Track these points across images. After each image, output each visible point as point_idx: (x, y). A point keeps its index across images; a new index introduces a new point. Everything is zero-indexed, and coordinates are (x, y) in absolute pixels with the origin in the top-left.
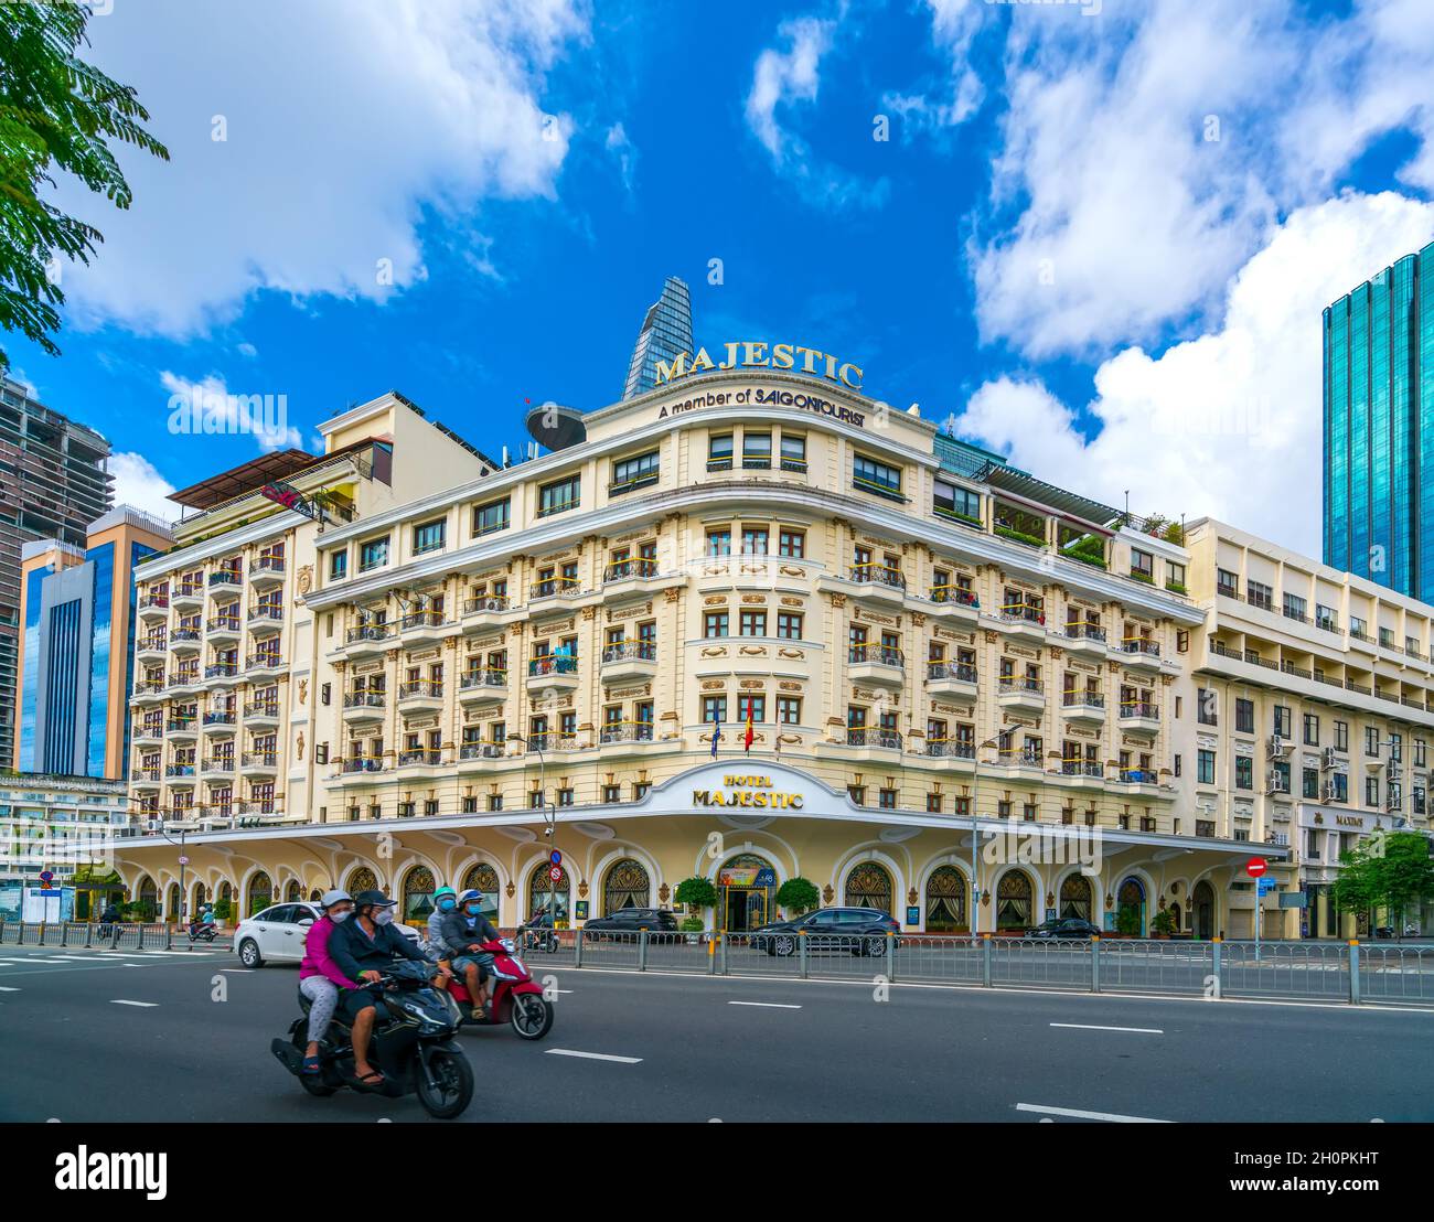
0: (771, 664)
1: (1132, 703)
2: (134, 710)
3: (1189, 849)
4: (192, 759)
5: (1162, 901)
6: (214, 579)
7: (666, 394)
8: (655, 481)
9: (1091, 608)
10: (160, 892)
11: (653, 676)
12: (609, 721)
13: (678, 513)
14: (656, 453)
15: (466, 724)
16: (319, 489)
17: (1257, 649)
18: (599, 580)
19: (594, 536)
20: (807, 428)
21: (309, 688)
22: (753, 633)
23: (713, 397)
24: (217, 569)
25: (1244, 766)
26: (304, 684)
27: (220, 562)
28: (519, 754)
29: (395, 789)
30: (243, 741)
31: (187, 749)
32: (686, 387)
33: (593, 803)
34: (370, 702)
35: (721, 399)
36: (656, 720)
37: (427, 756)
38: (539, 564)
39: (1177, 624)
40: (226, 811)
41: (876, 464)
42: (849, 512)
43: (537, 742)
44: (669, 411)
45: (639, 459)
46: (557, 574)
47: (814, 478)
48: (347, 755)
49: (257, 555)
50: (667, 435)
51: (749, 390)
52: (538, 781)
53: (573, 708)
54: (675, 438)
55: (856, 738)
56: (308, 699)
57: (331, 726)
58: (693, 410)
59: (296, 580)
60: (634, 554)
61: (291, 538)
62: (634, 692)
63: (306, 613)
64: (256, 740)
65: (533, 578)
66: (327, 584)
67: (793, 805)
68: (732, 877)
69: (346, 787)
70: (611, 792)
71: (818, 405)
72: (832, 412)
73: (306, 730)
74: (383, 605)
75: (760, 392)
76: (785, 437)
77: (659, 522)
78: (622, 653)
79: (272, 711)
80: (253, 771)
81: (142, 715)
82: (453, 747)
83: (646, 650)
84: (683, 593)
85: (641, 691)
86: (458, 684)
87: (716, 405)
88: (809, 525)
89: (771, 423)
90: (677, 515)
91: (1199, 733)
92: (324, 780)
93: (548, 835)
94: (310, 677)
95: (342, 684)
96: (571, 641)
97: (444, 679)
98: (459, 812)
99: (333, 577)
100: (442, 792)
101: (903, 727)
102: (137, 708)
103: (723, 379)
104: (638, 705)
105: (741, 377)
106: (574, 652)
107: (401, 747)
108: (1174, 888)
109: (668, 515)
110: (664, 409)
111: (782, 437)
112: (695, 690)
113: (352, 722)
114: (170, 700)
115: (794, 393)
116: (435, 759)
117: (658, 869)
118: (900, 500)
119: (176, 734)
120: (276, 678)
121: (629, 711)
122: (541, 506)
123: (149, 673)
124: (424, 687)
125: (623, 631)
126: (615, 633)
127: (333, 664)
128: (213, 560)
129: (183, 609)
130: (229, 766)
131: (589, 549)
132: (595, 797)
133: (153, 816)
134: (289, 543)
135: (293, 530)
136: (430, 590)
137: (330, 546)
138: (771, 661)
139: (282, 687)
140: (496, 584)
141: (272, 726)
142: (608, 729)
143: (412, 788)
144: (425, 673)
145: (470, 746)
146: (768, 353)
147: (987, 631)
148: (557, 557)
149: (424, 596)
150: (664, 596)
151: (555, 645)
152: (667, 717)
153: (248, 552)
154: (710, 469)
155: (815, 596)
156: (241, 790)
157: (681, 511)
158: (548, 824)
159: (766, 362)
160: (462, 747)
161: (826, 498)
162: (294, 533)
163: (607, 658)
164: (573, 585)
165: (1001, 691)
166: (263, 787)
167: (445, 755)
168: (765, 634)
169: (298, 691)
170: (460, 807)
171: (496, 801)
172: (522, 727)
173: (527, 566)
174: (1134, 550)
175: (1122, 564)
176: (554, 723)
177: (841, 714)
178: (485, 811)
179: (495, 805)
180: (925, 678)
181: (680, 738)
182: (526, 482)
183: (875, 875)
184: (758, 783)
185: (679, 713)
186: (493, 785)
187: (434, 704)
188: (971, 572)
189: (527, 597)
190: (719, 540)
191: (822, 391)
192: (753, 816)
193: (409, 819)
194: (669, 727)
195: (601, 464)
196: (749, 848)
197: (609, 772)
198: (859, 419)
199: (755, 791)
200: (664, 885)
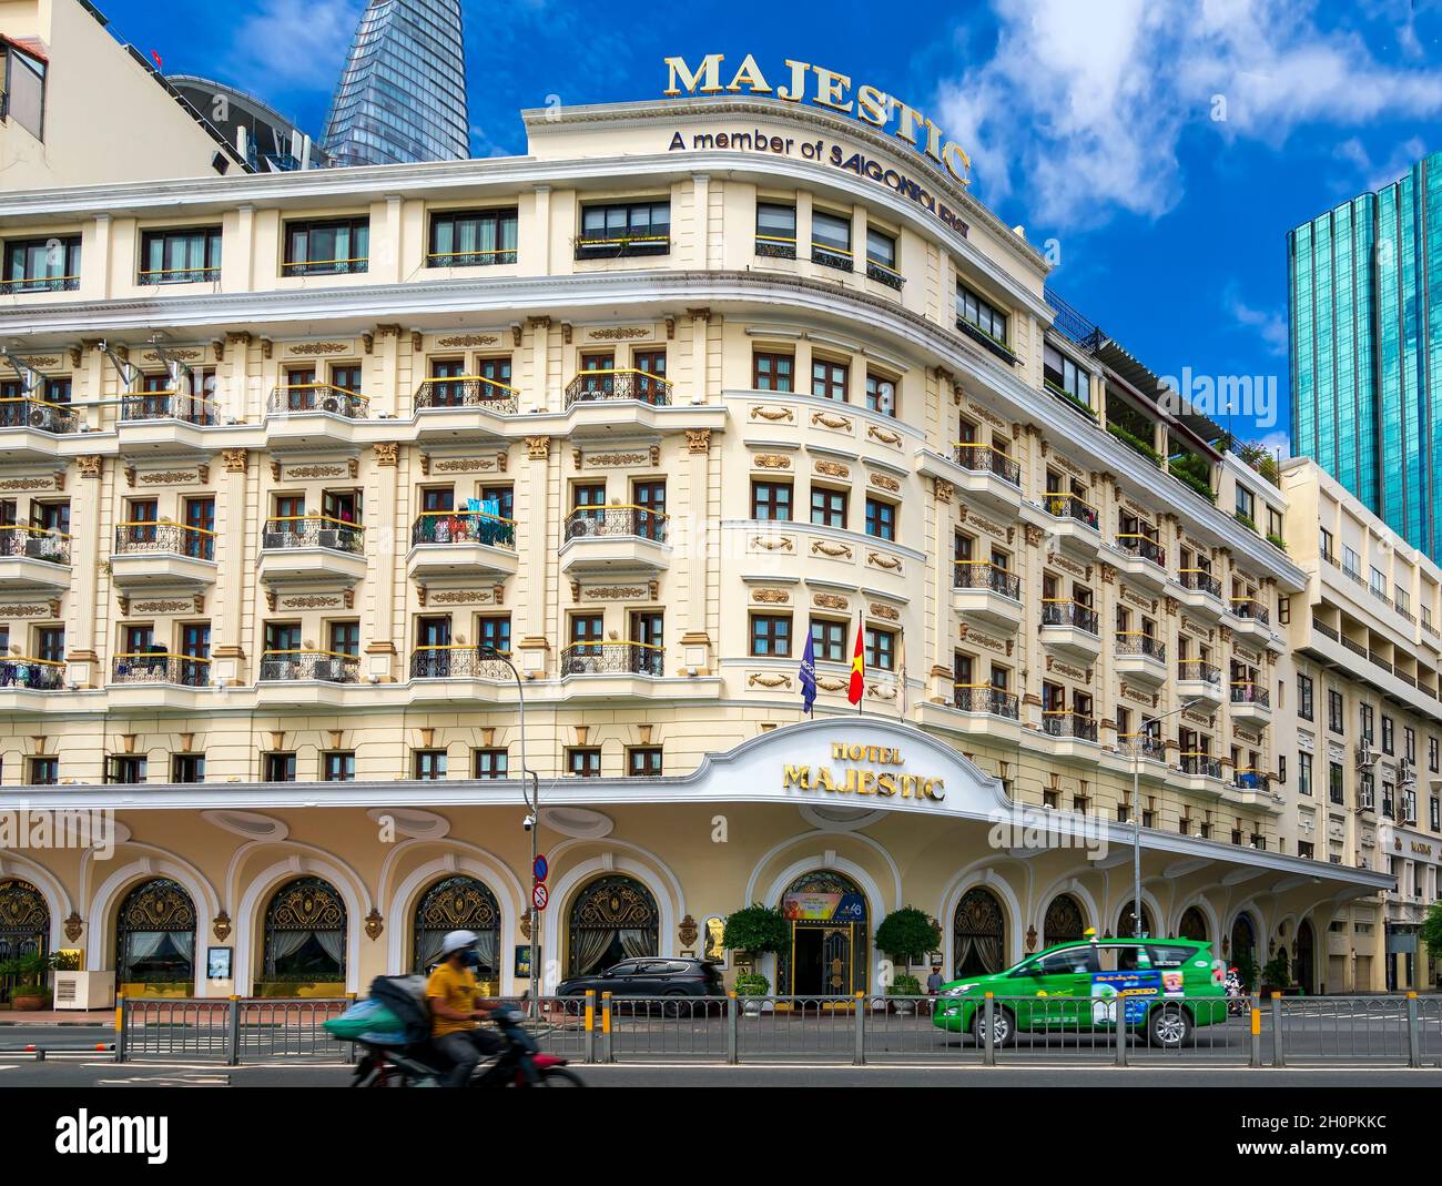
0: (856, 573)
7: (684, 113)
8: (664, 250)
11: (664, 570)
12: (574, 637)
13: (707, 310)
14: (664, 203)
15: (270, 616)
18: (559, 395)
19: (547, 318)
20: (901, 222)
22: (828, 521)
23: (764, 138)
28: (391, 681)
29: (98, 728)
32: (720, 110)
35: (777, 144)
36: (669, 644)
37: (174, 666)
38: (432, 347)
41: (979, 300)
42: (958, 362)
43: (430, 659)
44: (688, 142)
45: (629, 207)
46: (469, 372)
47: (913, 297)
50: (689, 178)
51: (820, 143)
52: (433, 730)
53: (505, 607)
54: (700, 190)
58: (730, 149)
60: (623, 363)
62: (628, 592)
65: (418, 375)
67: (931, 795)
68: (801, 906)
70: (581, 758)
71: (916, 194)
72: (931, 207)
74: (64, 366)
75: (837, 151)
76: (871, 230)
77: (670, 319)
78: (601, 525)
82: (241, 657)
83: (649, 523)
84: (716, 441)
85: (641, 592)
87: (769, 152)
88: (906, 371)
89: (855, 202)
96: (500, 493)
97: (218, 527)
98: (255, 780)
100: (211, 739)
103: (783, 115)
104: (634, 614)
105: (810, 119)
106: (506, 510)
107: (110, 647)
109: (690, 311)
110: (677, 135)
111: (868, 229)
112: (741, 600)
115: (884, 168)
116: (195, 674)
117: (677, 888)
121: (616, 622)
122: (432, 247)
124: (170, 537)
125: (602, 487)
126: (587, 491)
131: (538, 340)
132: (554, 764)
136: (185, 355)
138: (856, 568)
140: (336, 370)
142: (573, 651)
143: (137, 729)
144: (170, 509)
145: (276, 657)
146: (851, 95)
147: (1104, 565)
148: (467, 342)
149: (171, 365)
150: (682, 441)
151: (465, 493)
152: (691, 640)
155: (913, 478)
157: (714, 308)
159: (848, 107)
160: (264, 659)
161: (933, 335)
163: (572, 529)
164: (498, 394)
167: (220, 671)
168: (845, 526)
170: (257, 768)
171: (337, 762)
172: (399, 631)
173: (407, 347)
174: (1238, 484)
175: (1228, 500)
176: (464, 628)
177: (949, 662)
178: (313, 779)
179: (336, 769)
180: (1040, 622)
181: (715, 675)
182: (406, 199)
183: (986, 906)
184: (882, 759)
185: (713, 635)
186: (332, 732)
187: (192, 569)
188: (1085, 480)
189: (407, 403)
190: (772, 368)
191: (923, 175)
192: (875, 810)
193: (126, 786)
194: (697, 656)
195: (560, 198)
196: (831, 860)
197: (579, 723)
198: (961, 228)
199: (878, 771)
200: (688, 918)
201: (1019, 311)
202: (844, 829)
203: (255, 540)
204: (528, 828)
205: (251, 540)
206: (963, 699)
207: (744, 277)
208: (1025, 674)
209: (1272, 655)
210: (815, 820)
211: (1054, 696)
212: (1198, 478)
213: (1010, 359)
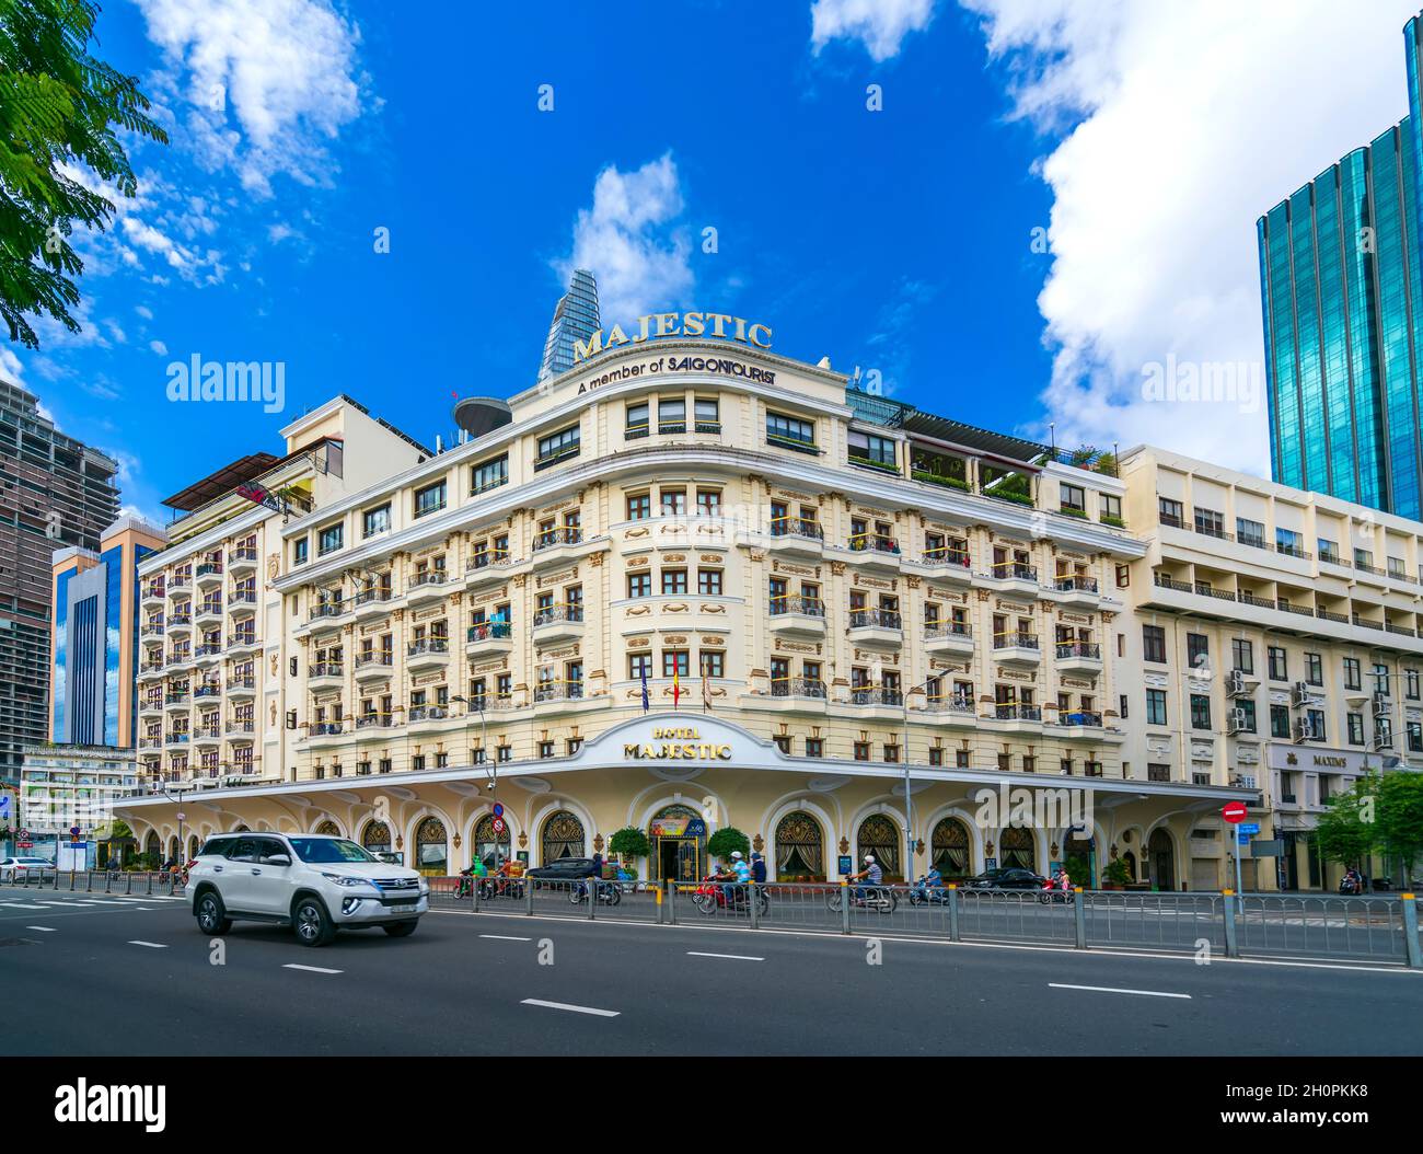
0: (693, 619)
1: (1069, 642)
2: (139, 687)
3: (1144, 795)
4: (186, 728)
5: (1114, 850)
6: (201, 570)
7: (584, 371)
8: (577, 453)
9: (1018, 547)
10: (163, 844)
11: (581, 637)
13: (599, 481)
14: (577, 426)
15: (413, 689)
16: (283, 486)
17: (1208, 579)
18: (529, 549)
19: (522, 508)
20: (719, 390)
21: (279, 662)
22: (675, 590)
23: (628, 369)
24: (202, 562)
25: (1200, 705)
26: (275, 658)
27: (205, 555)
28: (461, 715)
29: (353, 750)
30: (227, 710)
31: (182, 719)
32: (602, 362)
33: (530, 758)
34: (330, 673)
35: (635, 370)
36: (585, 679)
37: (380, 719)
38: (474, 538)
39: (1115, 558)
40: (214, 773)
41: (788, 419)
42: (764, 467)
43: (477, 703)
44: (587, 386)
45: (561, 434)
46: (490, 547)
47: (727, 439)
48: (312, 720)
49: (234, 547)
50: (587, 408)
51: (662, 360)
52: (479, 739)
53: (508, 669)
54: (594, 410)
55: (780, 688)
56: (279, 672)
57: (298, 694)
58: (609, 383)
59: (266, 567)
60: (560, 523)
61: (261, 530)
62: (564, 652)
63: (277, 597)
64: (237, 709)
65: (469, 552)
66: (292, 569)
67: (721, 757)
68: (662, 827)
69: (313, 749)
70: (546, 748)
71: (729, 367)
72: (743, 372)
73: (278, 698)
74: (338, 584)
75: (672, 361)
76: (698, 401)
77: (581, 492)
78: (552, 617)
79: (249, 683)
80: (235, 737)
81: (146, 690)
82: (403, 710)
83: (574, 613)
84: (606, 556)
85: (571, 651)
86: (406, 652)
87: (631, 377)
88: (725, 484)
89: (685, 388)
90: (598, 484)
91: (1146, 671)
92: (294, 743)
93: (490, 789)
94: (280, 651)
95: (306, 658)
96: (504, 609)
97: (393, 649)
98: (410, 769)
99: (297, 562)
100: (396, 751)
101: (827, 676)
102: (142, 684)
103: (637, 351)
104: (568, 664)
105: (654, 348)
106: (507, 618)
107: (358, 712)
108: (1127, 836)
109: (590, 485)
110: (582, 384)
111: (696, 401)
112: (620, 649)
113: (316, 690)
114: (168, 677)
115: (706, 358)
116: (387, 721)
117: (592, 818)
118: (815, 453)
119: (173, 706)
120: (252, 654)
121: (559, 671)
122: (474, 485)
123: (151, 654)
124: (376, 656)
125: (552, 596)
126: (544, 599)
127: (298, 639)
128: (199, 553)
129: (176, 597)
130: (215, 733)
131: (518, 521)
132: (532, 752)
133: (157, 778)
134: (259, 534)
135: (263, 523)
136: (379, 568)
137: (293, 535)
138: (691, 616)
139: (257, 661)
140: (436, 559)
141: (249, 696)
142: (540, 689)
143: (369, 749)
144: (377, 644)
145: (417, 709)
146: (679, 323)
147: (909, 577)
148: (489, 531)
149: (374, 574)
150: (588, 561)
151: (490, 612)
152: (595, 675)
153: (227, 545)
154: (628, 437)
155: (733, 551)
156: (226, 754)
157: (601, 479)
158: (490, 779)
159: (677, 332)
160: (411, 710)
161: (740, 456)
162: (264, 526)
163: (537, 622)
164: (504, 555)
165: (927, 637)
166: (244, 749)
167: (396, 717)
168: (686, 591)
169: (270, 665)
170: (411, 764)
171: (441, 758)
172: (464, 689)
173: (463, 541)
174: (1063, 485)
176: (491, 684)
178: (432, 767)
179: (441, 762)
180: (846, 626)
181: (609, 694)
182: (460, 464)
184: (686, 735)
185: (607, 672)
186: (439, 743)
187: (385, 670)
189: (464, 570)
190: (637, 505)
191: (734, 354)
193: (366, 776)
194: (598, 684)
195: (528, 440)
196: (679, 799)
197: (543, 728)
198: (769, 378)
199: (683, 743)
200: (598, 835)
201: (822, 416)
202: (681, 780)
207: (617, 456)
208: (834, 665)
211: (864, 676)
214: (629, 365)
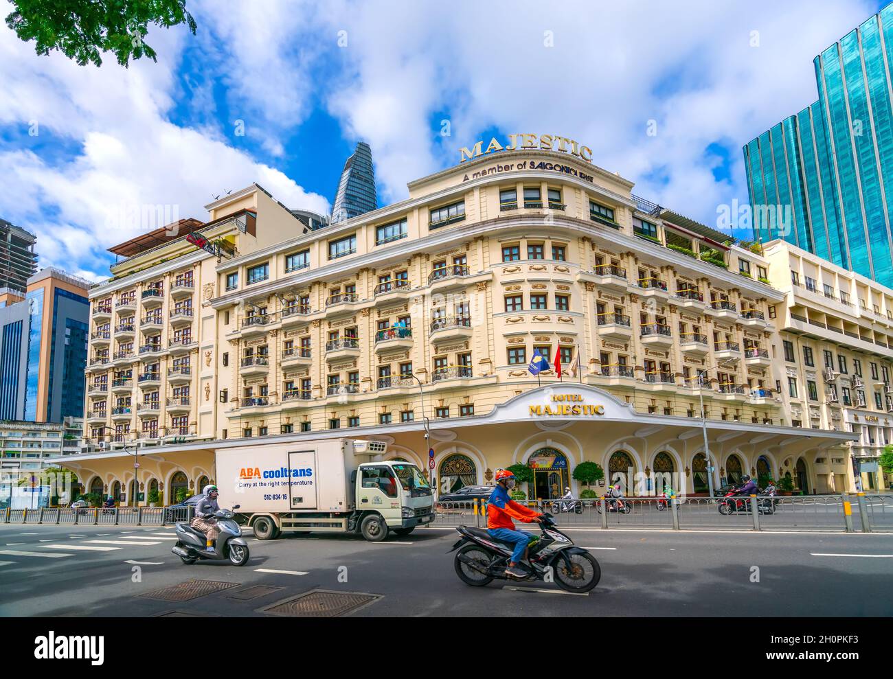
0: (554, 326)
1: (751, 349)
2: (87, 376)
4: (129, 404)
5: (781, 471)
6: (145, 294)
7: (468, 167)
8: (463, 219)
10: (106, 487)
11: (470, 337)
12: (436, 367)
14: (462, 202)
15: (329, 373)
16: (218, 238)
18: (425, 280)
19: (420, 253)
20: (562, 183)
21: (213, 356)
22: (539, 307)
23: (501, 167)
24: (146, 289)
26: (209, 354)
27: (149, 284)
28: (371, 390)
29: (278, 416)
30: (166, 391)
31: (125, 397)
32: (483, 162)
33: (428, 419)
34: (258, 362)
35: (507, 168)
36: (474, 365)
37: (300, 394)
38: (379, 273)
39: (768, 302)
40: (154, 434)
41: (600, 206)
43: (383, 382)
44: (471, 178)
45: (448, 207)
46: (392, 278)
47: (570, 212)
48: (241, 396)
49: (174, 279)
50: (471, 190)
51: (525, 162)
52: (386, 406)
53: (410, 359)
54: (477, 193)
56: (213, 363)
57: (230, 379)
58: (488, 175)
59: (202, 292)
60: (449, 263)
61: (198, 267)
62: (456, 347)
63: (211, 311)
64: (174, 390)
65: (374, 282)
66: (223, 293)
67: (598, 413)
68: (537, 463)
69: (242, 416)
70: (442, 411)
71: (568, 170)
73: (212, 383)
74: (265, 303)
75: (532, 164)
76: (550, 190)
77: (467, 244)
79: (187, 371)
80: (173, 409)
81: (93, 378)
82: (321, 388)
84: (489, 284)
85: (462, 347)
87: (504, 172)
88: (569, 241)
89: (541, 181)
90: (481, 238)
91: (787, 366)
92: (226, 413)
94: (214, 350)
95: (236, 354)
97: (312, 346)
98: (327, 429)
99: (228, 289)
100: (313, 417)
101: (631, 364)
102: (90, 374)
103: (509, 156)
104: (459, 356)
105: (520, 154)
107: (281, 391)
109: (475, 238)
110: (466, 176)
111: (548, 190)
112: (502, 345)
113: (244, 376)
114: (113, 368)
115: (554, 164)
116: (306, 396)
119: (118, 388)
120: (189, 352)
121: (452, 358)
122: (377, 238)
123: (98, 353)
124: (297, 352)
127: (230, 341)
128: (143, 283)
129: (123, 314)
130: (156, 406)
131: (417, 262)
132: (431, 415)
133: (101, 440)
134: (196, 271)
135: (200, 263)
136: (300, 292)
137: (225, 271)
138: (553, 324)
139: (193, 357)
140: (347, 287)
141: (186, 380)
142: (436, 372)
143: (290, 415)
144: (297, 343)
145: (332, 387)
147: (671, 306)
148: (392, 268)
149: (296, 297)
150: (475, 287)
151: (393, 321)
152: (484, 362)
153: (168, 277)
154: (502, 209)
155: (576, 285)
156: (164, 420)
157: (484, 235)
158: (425, 431)
159: (537, 146)
160: (328, 388)
161: (580, 224)
162: (200, 264)
164: (403, 284)
165: (681, 342)
166: (180, 418)
167: (315, 393)
168: (547, 308)
169: (205, 359)
170: (327, 425)
171: (353, 420)
172: (372, 373)
173: (371, 275)
174: (739, 259)
175: (735, 267)
176: (395, 368)
177: (598, 357)
178: (346, 427)
179: (353, 424)
180: (640, 334)
181: (494, 374)
182: (368, 225)
183: (623, 459)
184: (574, 399)
185: (492, 359)
186: (352, 410)
187: (305, 361)
188: (658, 271)
189: (372, 293)
190: (510, 252)
191: (570, 162)
192: (570, 421)
193: (287, 434)
194: (486, 368)
195: (422, 211)
196: (550, 443)
197: (440, 398)
198: (590, 179)
199: (572, 404)
200: (488, 470)
201: (618, 206)
202: (555, 430)
203: (324, 349)
204: (426, 438)
205: (322, 349)
206: (606, 372)
207: (496, 221)
208: (635, 358)
209: (767, 334)
210: (542, 427)
211: (650, 365)
212: (718, 261)
213: (617, 227)
214: (503, 164)
